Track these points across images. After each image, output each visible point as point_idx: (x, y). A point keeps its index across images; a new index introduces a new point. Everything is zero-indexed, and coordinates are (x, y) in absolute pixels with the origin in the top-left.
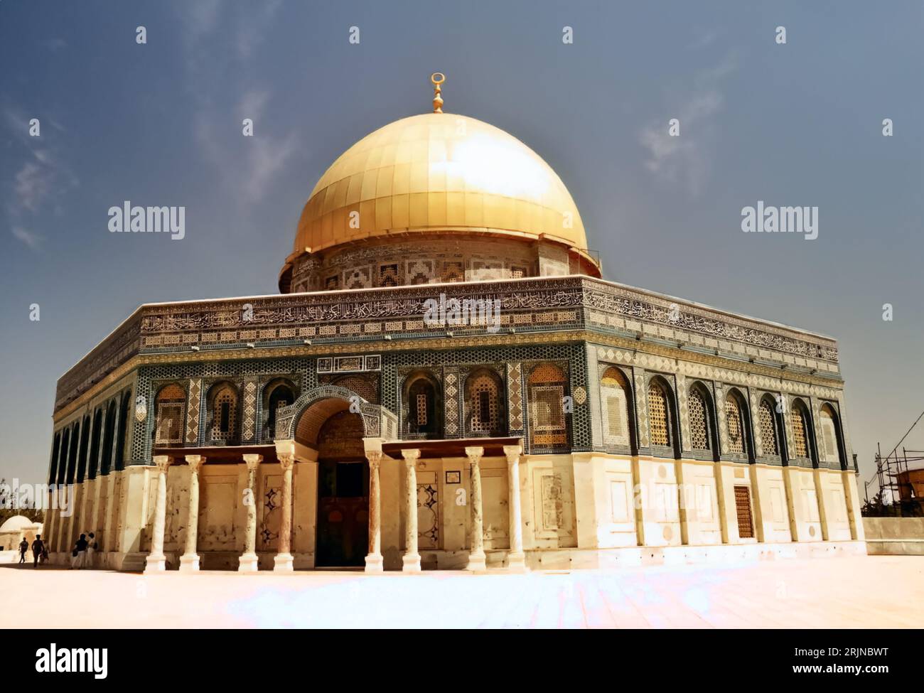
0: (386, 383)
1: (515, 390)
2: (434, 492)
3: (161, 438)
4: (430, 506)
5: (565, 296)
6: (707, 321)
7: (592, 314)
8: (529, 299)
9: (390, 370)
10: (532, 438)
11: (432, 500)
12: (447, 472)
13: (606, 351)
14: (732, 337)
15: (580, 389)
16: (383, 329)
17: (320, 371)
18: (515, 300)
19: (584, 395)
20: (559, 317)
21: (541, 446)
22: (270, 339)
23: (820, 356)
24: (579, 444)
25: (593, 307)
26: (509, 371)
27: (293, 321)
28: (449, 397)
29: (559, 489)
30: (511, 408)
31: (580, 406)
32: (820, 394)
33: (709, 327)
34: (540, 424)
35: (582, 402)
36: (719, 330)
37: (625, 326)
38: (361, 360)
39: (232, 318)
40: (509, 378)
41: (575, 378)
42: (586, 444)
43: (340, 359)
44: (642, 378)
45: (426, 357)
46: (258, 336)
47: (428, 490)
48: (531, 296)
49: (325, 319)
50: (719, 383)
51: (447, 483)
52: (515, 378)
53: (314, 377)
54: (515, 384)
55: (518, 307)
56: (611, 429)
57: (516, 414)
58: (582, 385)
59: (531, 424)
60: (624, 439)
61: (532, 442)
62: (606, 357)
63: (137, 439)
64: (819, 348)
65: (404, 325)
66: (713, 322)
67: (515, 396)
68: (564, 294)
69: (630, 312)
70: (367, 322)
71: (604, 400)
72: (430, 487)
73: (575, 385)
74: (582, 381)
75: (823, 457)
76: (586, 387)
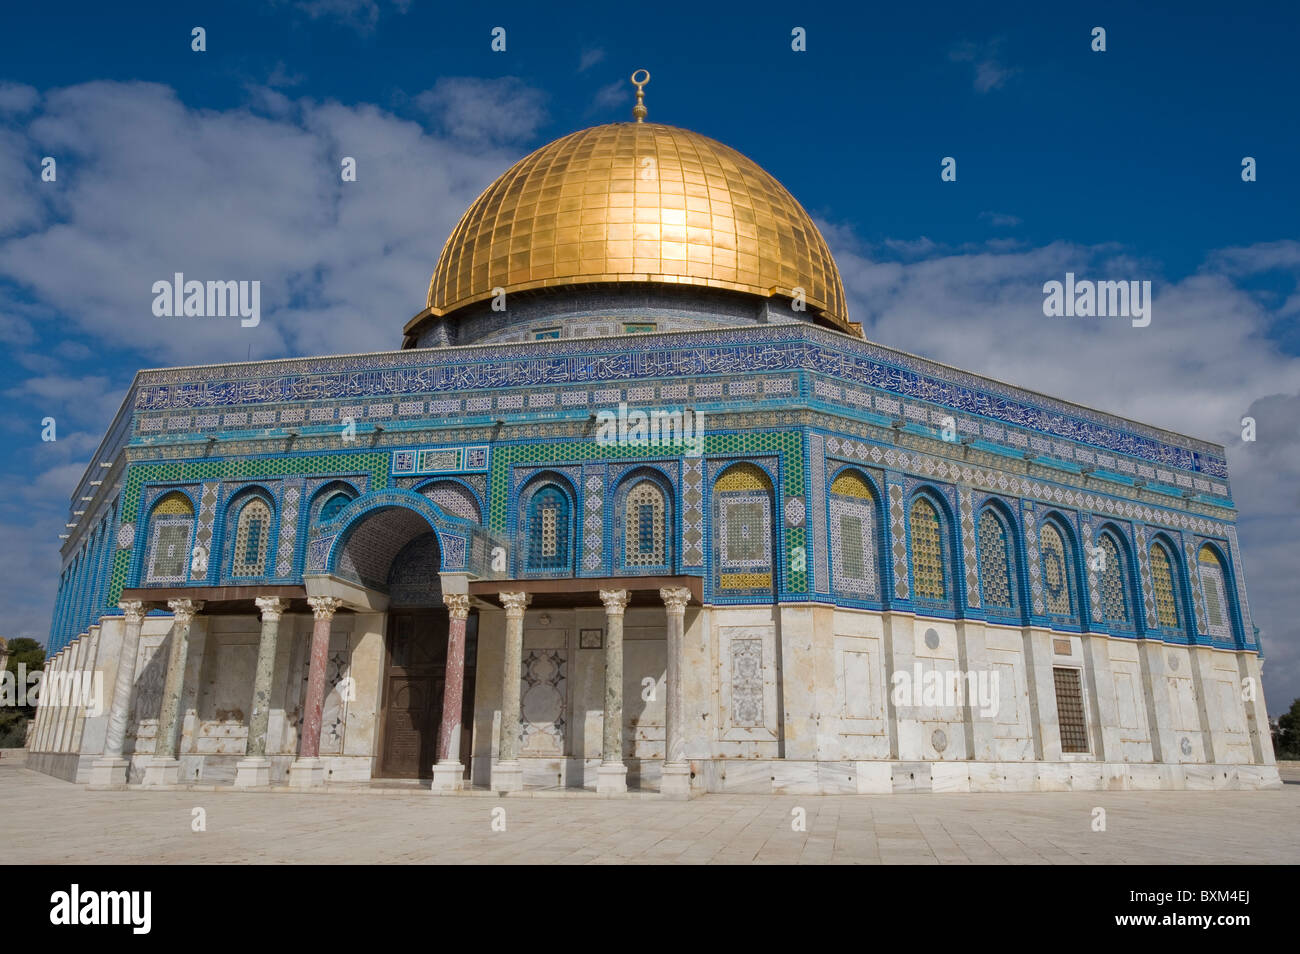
0: (495, 490)
1: (693, 501)
2: (562, 661)
3: (155, 574)
4: (555, 685)
5: (775, 355)
6: (1011, 404)
7: (818, 384)
8: (719, 359)
9: (501, 469)
10: (718, 578)
11: (559, 674)
12: (582, 630)
13: (841, 443)
14: (1051, 431)
15: (795, 501)
16: (494, 406)
17: (396, 470)
18: (698, 361)
19: (801, 512)
20: (765, 387)
21: (731, 592)
22: (324, 423)
23: (1198, 469)
24: (791, 589)
25: (822, 373)
26: (685, 473)
27: (361, 395)
28: (590, 513)
29: (758, 661)
30: (685, 531)
31: (794, 528)
32: (1198, 528)
33: (1014, 415)
34: (731, 557)
35: (798, 522)
36: (1030, 420)
37: (873, 404)
38: (459, 454)
39: (271, 390)
40: (685, 484)
41: (787, 484)
42: (802, 589)
43: (428, 453)
44: (900, 488)
45: (557, 449)
46: (307, 418)
47: (553, 658)
48: (722, 355)
49: (409, 391)
50: (1030, 503)
51: (581, 648)
52: (692, 483)
53: (387, 480)
54: (692, 492)
55: (702, 372)
56: (845, 566)
57: (693, 541)
58: (799, 496)
59: (718, 557)
60: (868, 584)
61: (718, 585)
62: (841, 452)
63: (116, 575)
64: (1196, 456)
65: (526, 399)
66: (1021, 407)
67: (693, 511)
68: (774, 351)
69: (882, 384)
70: (470, 395)
71: (836, 520)
72: (556, 654)
73: (788, 496)
74: (799, 490)
75: (1204, 628)
76: (805, 497)
